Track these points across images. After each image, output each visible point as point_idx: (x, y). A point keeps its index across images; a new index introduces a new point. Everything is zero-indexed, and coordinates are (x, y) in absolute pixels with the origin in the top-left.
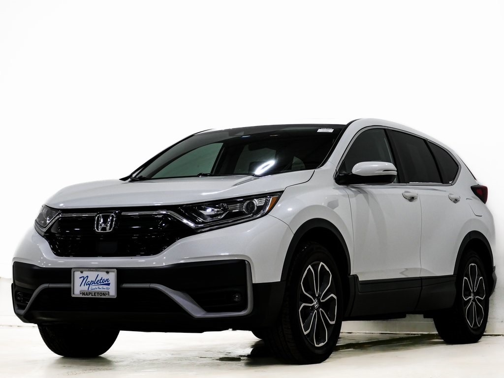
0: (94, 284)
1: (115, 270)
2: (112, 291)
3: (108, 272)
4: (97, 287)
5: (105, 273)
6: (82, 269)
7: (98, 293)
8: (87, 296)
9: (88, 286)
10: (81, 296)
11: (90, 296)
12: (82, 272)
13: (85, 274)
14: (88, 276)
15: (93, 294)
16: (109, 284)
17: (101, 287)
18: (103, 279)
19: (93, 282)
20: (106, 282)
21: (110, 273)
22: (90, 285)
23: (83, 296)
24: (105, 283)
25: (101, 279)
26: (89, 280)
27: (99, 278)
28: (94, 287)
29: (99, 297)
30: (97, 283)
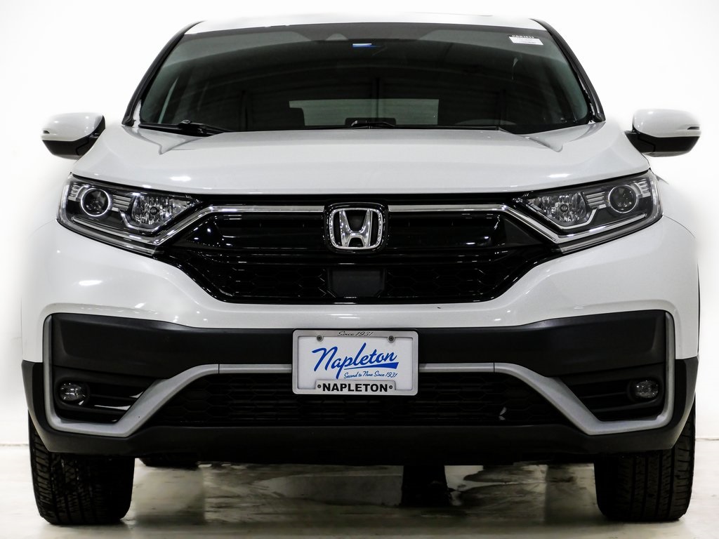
1: (415, 335)
2: (404, 381)
3: (391, 339)
4: (361, 371)
5: (385, 341)
6: (319, 332)
7: (366, 385)
8: (335, 392)
9: (337, 369)
10: (320, 392)
11: (345, 392)
12: (319, 338)
13: (328, 342)
14: (336, 349)
15: (353, 387)
16: (394, 366)
17: (372, 371)
18: (378, 353)
19: (351, 362)
20: (388, 361)
21: (397, 342)
22: (342, 366)
23: (327, 392)
24: (383, 362)
25: (374, 353)
26: (340, 355)
27: (367, 352)
28: (352, 372)
29: (370, 393)
30: (361, 362)
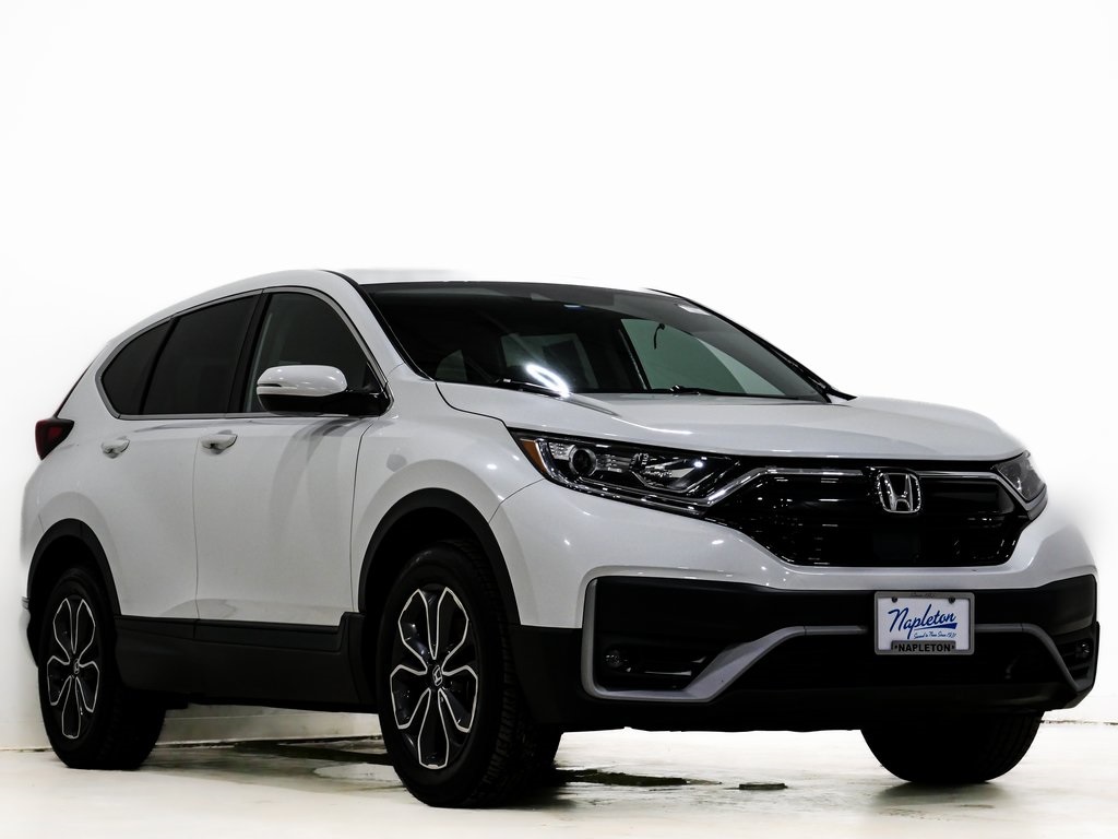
0: (920, 627)
1: (972, 596)
2: (962, 640)
3: (952, 600)
4: (928, 631)
5: (946, 602)
6: (894, 594)
7: (933, 646)
8: (908, 653)
9: (908, 629)
10: (896, 652)
11: (916, 652)
12: (894, 600)
13: (902, 603)
14: (907, 610)
15: (923, 648)
16: (953, 626)
17: (936, 631)
18: (941, 614)
19: (919, 622)
20: (949, 622)
21: (957, 602)
22: (911, 628)
23: (902, 653)
24: (945, 623)
25: (938, 615)
26: (911, 616)
27: (932, 613)
28: (920, 633)
29: (936, 653)
30: (927, 623)
